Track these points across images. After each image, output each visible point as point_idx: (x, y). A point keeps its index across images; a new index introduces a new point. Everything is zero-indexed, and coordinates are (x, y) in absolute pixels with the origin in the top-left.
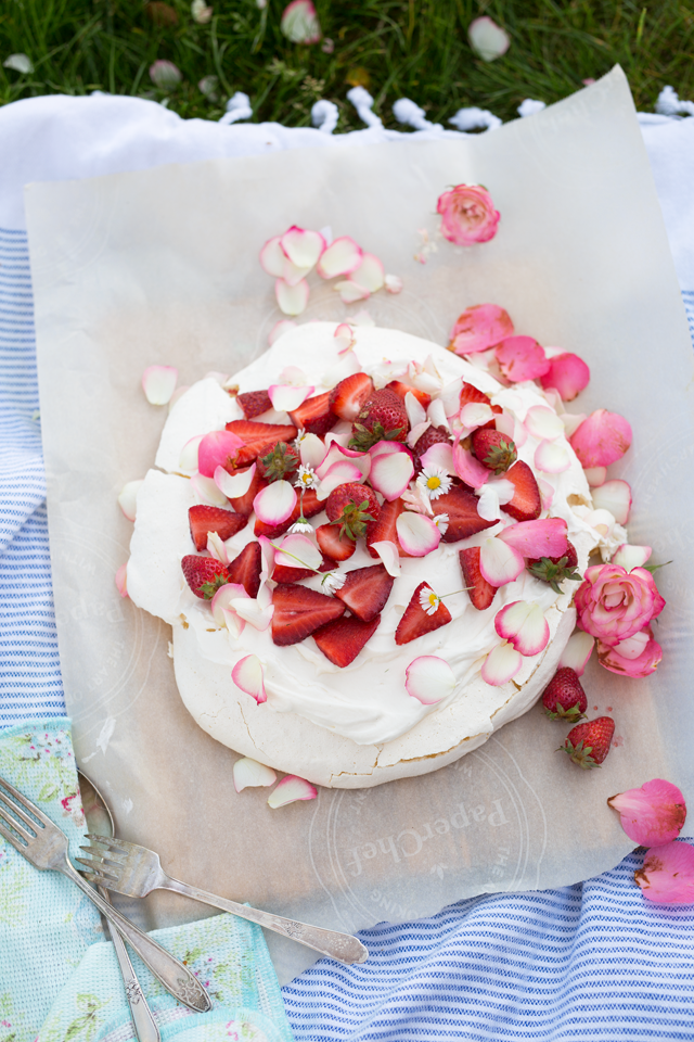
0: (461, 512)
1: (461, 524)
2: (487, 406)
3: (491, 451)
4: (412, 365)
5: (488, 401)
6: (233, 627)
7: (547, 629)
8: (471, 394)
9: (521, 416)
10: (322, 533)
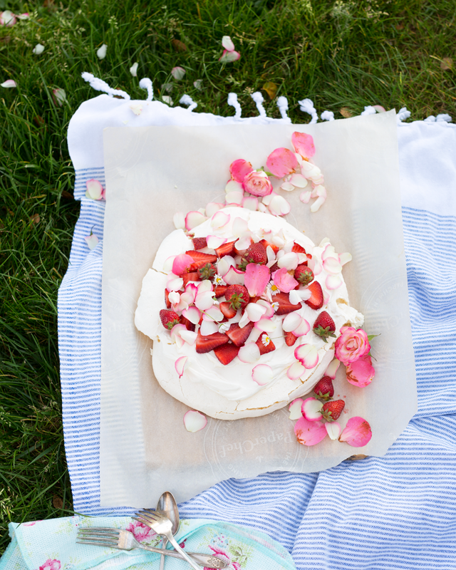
0: (283, 302)
1: (284, 307)
2: (305, 255)
5: (304, 252)
6: (178, 343)
7: (318, 358)
8: (298, 248)
10: (222, 306)
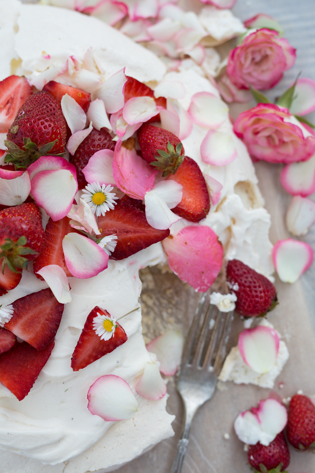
0: (129, 227)
1: (130, 239)
2: (149, 99)
3: (158, 155)
4: (70, 60)
5: (151, 93)
8: (134, 88)
9: (185, 104)
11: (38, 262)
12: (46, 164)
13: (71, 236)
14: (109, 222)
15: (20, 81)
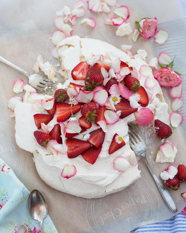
0: (125, 108)
1: (125, 112)
3: (132, 85)
4: (101, 56)
5: (127, 66)
6: (55, 153)
8: (123, 64)
9: (138, 69)
10: (80, 120)
11: (97, 120)
12: (98, 89)
13: (107, 111)
14: (118, 106)
15: (85, 63)
